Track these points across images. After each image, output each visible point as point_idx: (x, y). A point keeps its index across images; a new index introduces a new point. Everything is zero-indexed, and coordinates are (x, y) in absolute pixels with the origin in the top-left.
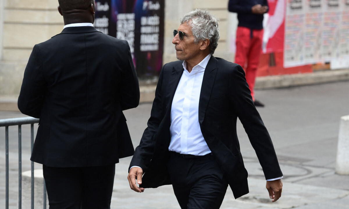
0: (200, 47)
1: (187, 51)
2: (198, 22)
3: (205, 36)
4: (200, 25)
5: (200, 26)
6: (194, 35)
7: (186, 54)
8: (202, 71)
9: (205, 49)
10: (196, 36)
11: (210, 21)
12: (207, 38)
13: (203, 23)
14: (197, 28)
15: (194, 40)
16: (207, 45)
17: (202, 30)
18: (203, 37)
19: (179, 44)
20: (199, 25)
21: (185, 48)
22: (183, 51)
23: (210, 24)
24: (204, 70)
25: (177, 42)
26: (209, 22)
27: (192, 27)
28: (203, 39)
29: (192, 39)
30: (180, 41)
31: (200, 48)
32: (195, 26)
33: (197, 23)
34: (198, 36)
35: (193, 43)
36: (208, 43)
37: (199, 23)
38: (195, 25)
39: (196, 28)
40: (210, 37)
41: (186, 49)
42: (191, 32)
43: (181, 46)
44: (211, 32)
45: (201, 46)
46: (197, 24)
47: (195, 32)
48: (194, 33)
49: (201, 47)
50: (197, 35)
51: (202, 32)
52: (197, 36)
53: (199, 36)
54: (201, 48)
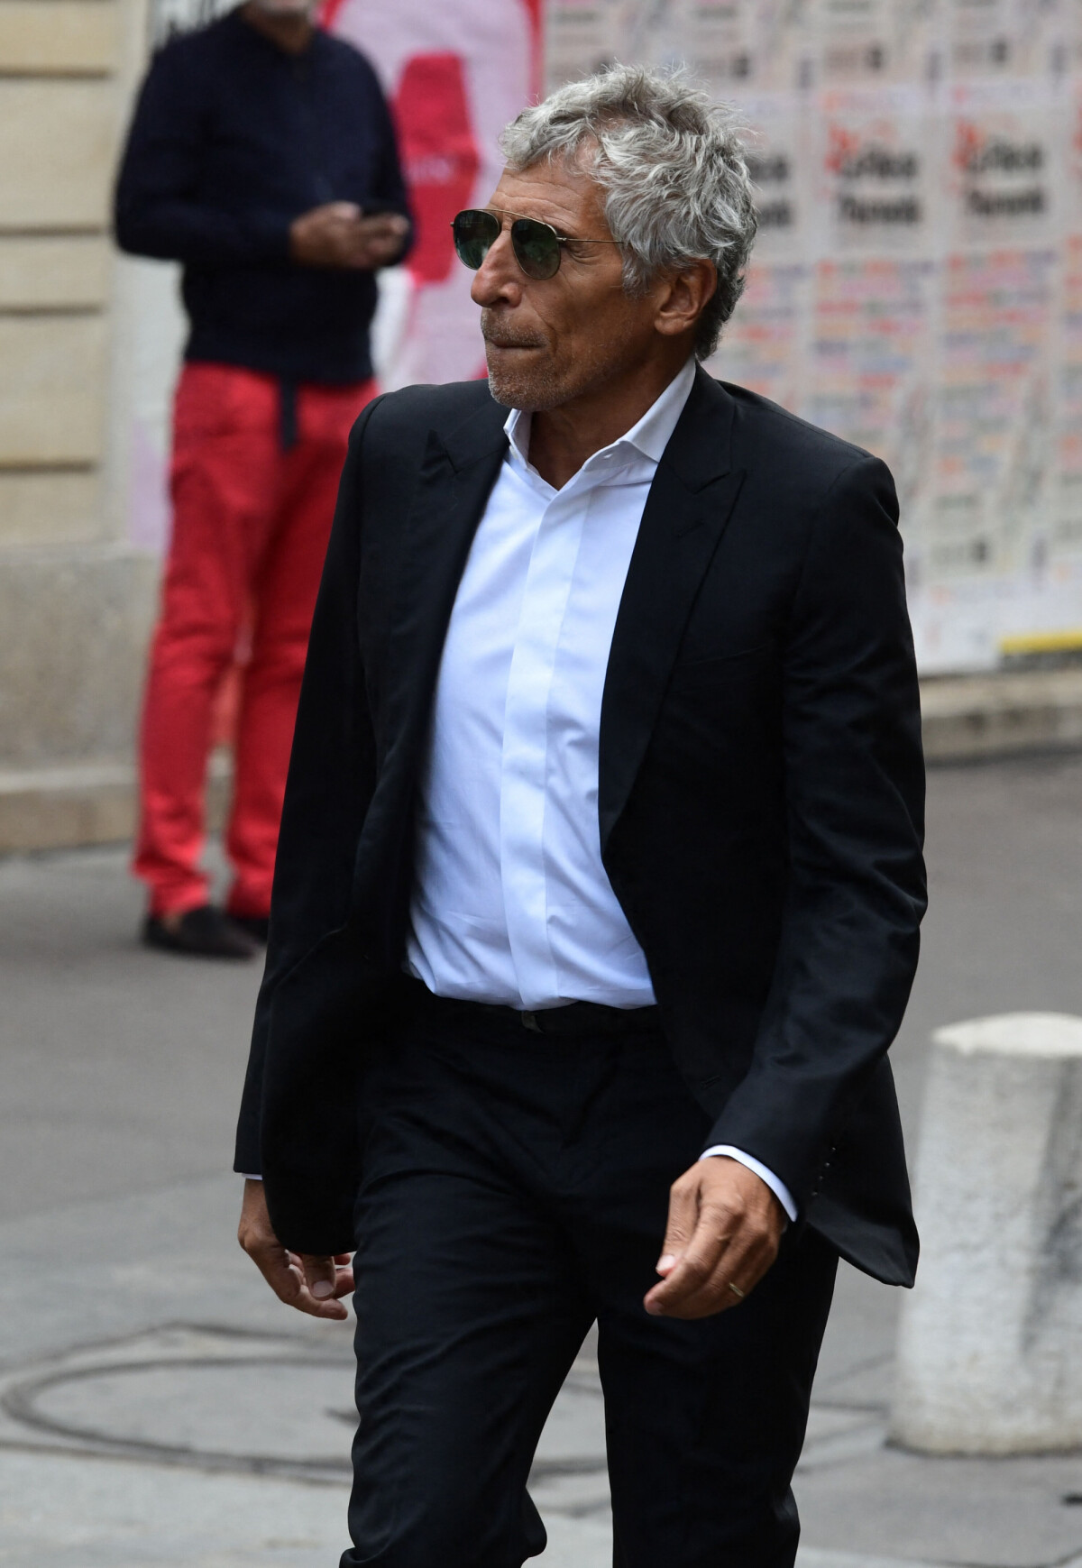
0: (658, 316)
1: (576, 344)
2: (643, 155)
3: (690, 245)
4: (656, 170)
5: (662, 180)
6: (618, 238)
7: (567, 364)
8: (634, 477)
9: (686, 324)
10: (637, 245)
11: (705, 143)
12: (703, 256)
13: (671, 158)
14: (641, 191)
15: (622, 273)
16: (700, 303)
17: (673, 204)
18: (680, 248)
19: (516, 305)
20: (651, 175)
21: (559, 326)
22: (548, 348)
23: (709, 160)
24: (650, 472)
25: (507, 290)
26: (704, 145)
27: (604, 191)
28: (680, 265)
29: (611, 267)
30: (523, 281)
31: (658, 324)
32: (626, 182)
33: (640, 163)
34: (647, 244)
35: (613, 294)
36: (704, 287)
37: (647, 156)
38: (621, 173)
39: (631, 195)
40: (721, 245)
41: (568, 331)
42: (599, 221)
43: (530, 312)
44: (723, 216)
45: (665, 308)
46: (638, 169)
47: (628, 218)
48: (621, 225)
49: (664, 314)
50: (642, 238)
51: (668, 215)
52: (642, 247)
53: (654, 244)
54: (665, 320)
